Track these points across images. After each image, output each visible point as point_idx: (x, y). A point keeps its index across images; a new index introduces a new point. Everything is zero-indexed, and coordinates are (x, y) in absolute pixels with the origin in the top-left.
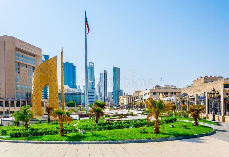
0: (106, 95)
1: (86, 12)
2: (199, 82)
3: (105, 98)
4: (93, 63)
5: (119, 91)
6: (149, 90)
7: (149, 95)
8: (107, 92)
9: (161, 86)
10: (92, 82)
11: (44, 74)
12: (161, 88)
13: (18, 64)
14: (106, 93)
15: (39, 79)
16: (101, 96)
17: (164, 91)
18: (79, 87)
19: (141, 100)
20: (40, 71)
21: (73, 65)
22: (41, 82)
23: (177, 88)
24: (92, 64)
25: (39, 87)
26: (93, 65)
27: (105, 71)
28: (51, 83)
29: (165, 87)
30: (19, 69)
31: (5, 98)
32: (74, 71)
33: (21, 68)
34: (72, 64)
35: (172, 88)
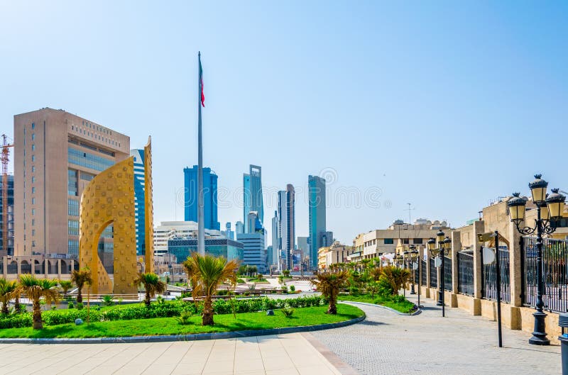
0: (292, 246)
1: (199, 55)
2: (495, 213)
3: (289, 252)
4: (259, 168)
5: (324, 236)
6: (375, 232)
7: (376, 245)
8: (296, 239)
9: (408, 223)
10: (256, 212)
11: (105, 199)
12: (407, 227)
13: (74, 173)
14: (292, 241)
15: (93, 211)
16: (280, 248)
17: (411, 235)
18: (228, 225)
19: (358, 257)
20: (94, 191)
21: (211, 173)
22: (96, 216)
23: (449, 228)
24: (257, 170)
25: (92, 228)
26: (260, 173)
27: (290, 186)
28: (119, 218)
29: (417, 224)
30: (77, 185)
31: (43, 253)
32: (214, 187)
33: (81, 181)
34: (208, 170)
35: (433, 228)
